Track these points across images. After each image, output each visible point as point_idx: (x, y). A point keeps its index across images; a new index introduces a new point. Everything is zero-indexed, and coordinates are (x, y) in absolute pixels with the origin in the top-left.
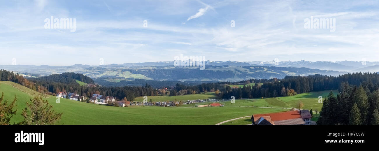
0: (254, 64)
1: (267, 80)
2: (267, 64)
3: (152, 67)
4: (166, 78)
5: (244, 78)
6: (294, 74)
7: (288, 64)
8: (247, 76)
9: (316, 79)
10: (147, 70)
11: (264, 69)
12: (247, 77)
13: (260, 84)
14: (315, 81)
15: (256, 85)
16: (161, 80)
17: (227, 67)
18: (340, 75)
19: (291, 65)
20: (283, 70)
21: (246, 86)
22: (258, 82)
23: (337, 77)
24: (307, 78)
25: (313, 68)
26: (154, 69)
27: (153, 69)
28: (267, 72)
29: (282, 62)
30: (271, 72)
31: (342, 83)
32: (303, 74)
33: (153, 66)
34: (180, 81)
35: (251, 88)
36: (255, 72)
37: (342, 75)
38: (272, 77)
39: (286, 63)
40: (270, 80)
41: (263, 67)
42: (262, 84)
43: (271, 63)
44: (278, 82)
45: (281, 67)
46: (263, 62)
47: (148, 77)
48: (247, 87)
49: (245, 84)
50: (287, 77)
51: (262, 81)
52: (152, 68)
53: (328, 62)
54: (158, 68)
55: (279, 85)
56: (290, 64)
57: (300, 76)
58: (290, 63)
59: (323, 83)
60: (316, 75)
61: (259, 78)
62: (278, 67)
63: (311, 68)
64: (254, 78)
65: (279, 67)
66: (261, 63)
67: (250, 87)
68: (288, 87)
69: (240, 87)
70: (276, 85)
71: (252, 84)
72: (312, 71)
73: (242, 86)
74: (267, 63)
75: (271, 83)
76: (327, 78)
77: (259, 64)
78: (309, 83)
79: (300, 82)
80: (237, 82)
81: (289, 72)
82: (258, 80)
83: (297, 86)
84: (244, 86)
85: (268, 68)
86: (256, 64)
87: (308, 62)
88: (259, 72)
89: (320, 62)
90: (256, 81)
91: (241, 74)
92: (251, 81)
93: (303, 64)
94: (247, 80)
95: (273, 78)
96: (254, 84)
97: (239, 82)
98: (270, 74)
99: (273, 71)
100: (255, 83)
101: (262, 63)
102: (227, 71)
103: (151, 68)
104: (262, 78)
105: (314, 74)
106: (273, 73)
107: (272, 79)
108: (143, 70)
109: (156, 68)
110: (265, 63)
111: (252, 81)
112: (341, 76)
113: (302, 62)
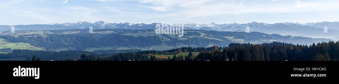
0: (188, 27)
1: (204, 48)
2: (205, 28)
3: (43, 31)
4: (65, 47)
5: (174, 46)
6: (241, 41)
7: (233, 27)
8: (178, 43)
9: (274, 48)
10: (35, 36)
11: (201, 34)
12: (179, 45)
13: (196, 54)
14: (272, 51)
15: (190, 55)
16: (58, 51)
17: (152, 31)
18: (314, 44)
19: (237, 29)
20: (227, 35)
21: (177, 56)
22: (193, 51)
23: (309, 47)
24: (261, 47)
25: (271, 33)
26: (47, 35)
27: (44, 35)
28: (204, 38)
29: (225, 24)
30: (210, 38)
31: (317, 56)
32: (254, 41)
33: (46, 29)
34: (88, 50)
35: (184, 59)
36: (189, 38)
37: (319, 44)
38: (211, 45)
39: (230, 26)
40: (208, 49)
41: (199, 32)
42: (198, 53)
43: (209, 26)
44: (220, 52)
45: (223, 32)
46: (200, 25)
47: (37, 46)
48: (178, 57)
49: (175, 54)
50: (231, 45)
51: (198, 50)
52: (44, 33)
53: (293, 24)
54: (53, 33)
55: (221, 55)
56: (236, 27)
57: (250, 44)
58: (236, 25)
59: (287, 55)
60: (274, 43)
61: (194, 46)
62: (220, 32)
63: (266, 33)
64: (187, 46)
65: (221, 31)
66: (197, 26)
67: (182, 57)
68: (233, 58)
69: (169, 57)
70: (217, 55)
71: (185, 53)
72: (268, 37)
73: (172, 57)
74: (205, 26)
75: (210, 52)
76: (292, 48)
77: (194, 28)
78: (263, 54)
79: (251, 52)
80: (165, 51)
81: (234, 38)
82: (193, 48)
83: (246, 57)
84: (175, 57)
85: (206, 32)
86: (190, 27)
87: (262, 24)
88: (194, 38)
89: (281, 24)
90: (190, 50)
91: (171, 40)
92: (183, 50)
93: (255, 27)
94: (178, 48)
95: (212, 46)
96: (187, 54)
97: (168, 51)
98: (208, 41)
99: (213, 37)
100: (188, 53)
101: (198, 27)
102: (152, 37)
103: (41, 33)
104: (197, 46)
105: (271, 41)
106: (213, 39)
107: (211, 47)
108: (27, 35)
109: (50, 33)
110: (202, 26)
111: (185, 50)
112: (316, 45)
113: (253, 24)
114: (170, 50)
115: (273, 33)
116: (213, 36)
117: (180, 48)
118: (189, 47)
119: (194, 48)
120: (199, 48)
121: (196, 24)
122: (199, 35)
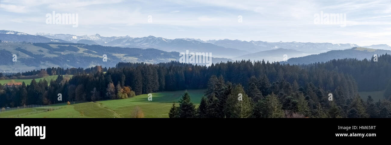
0: (60, 38)
1: (82, 69)
2: (86, 41)
5: (37, 66)
6: (134, 60)
7: (124, 41)
8: (43, 61)
9: (170, 70)
11: (79, 50)
12: (44, 64)
13: (68, 77)
14: (168, 73)
15: (60, 78)
19: (129, 44)
20: (115, 52)
21: (37, 81)
22: (65, 74)
23: (208, 67)
24: (156, 68)
25: (170, 51)
28: (84, 56)
29: (114, 37)
30: (91, 55)
31: (212, 79)
32: (150, 61)
35: (49, 85)
36: (61, 54)
37: (217, 65)
38: (94, 64)
39: (120, 40)
40: (88, 70)
41: (76, 46)
42: (71, 76)
43: (92, 38)
44: (102, 74)
45: (111, 47)
46: (78, 37)
48: (39, 83)
49: (34, 78)
50: (120, 64)
51: (73, 71)
53: (195, 41)
55: (104, 78)
56: (128, 42)
57: (144, 63)
58: (128, 39)
59: (184, 77)
60: (173, 62)
61: (68, 65)
62: (106, 47)
63: (165, 51)
64: (56, 67)
65: (108, 46)
66: (73, 37)
67: (46, 82)
68: (119, 82)
69: (24, 83)
70: (97, 78)
71: (52, 76)
72: (166, 55)
73: (28, 82)
74: (86, 38)
75: (88, 75)
76: (190, 69)
77: (69, 40)
78: (157, 76)
79: (143, 74)
81: (125, 56)
82: (65, 69)
83: (137, 80)
84: (33, 83)
85: (87, 47)
86: (63, 39)
87: (160, 39)
88: (69, 55)
89: (182, 40)
90: (61, 72)
91: (31, 57)
92: (50, 71)
93: (152, 42)
94: (42, 70)
95: (94, 66)
96: (55, 77)
97: (23, 74)
98: (90, 59)
99: (96, 54)
100: (57, 76)
101: (75, 39)
104: (72, 65)
105: (170, 60)
106: (96, 56)
107: (92, 68)
110: (81, 39)
111: (52, 72)
112: (215, 65)
113: (149, 39)
114: (27, 72)
115: (172, 51)
116: (96, 52)
117: (44, 70)
118: (58, 68)
119: (68, 68)
120: (74, 68)
121: (73, 35)
122: (76, 50)
